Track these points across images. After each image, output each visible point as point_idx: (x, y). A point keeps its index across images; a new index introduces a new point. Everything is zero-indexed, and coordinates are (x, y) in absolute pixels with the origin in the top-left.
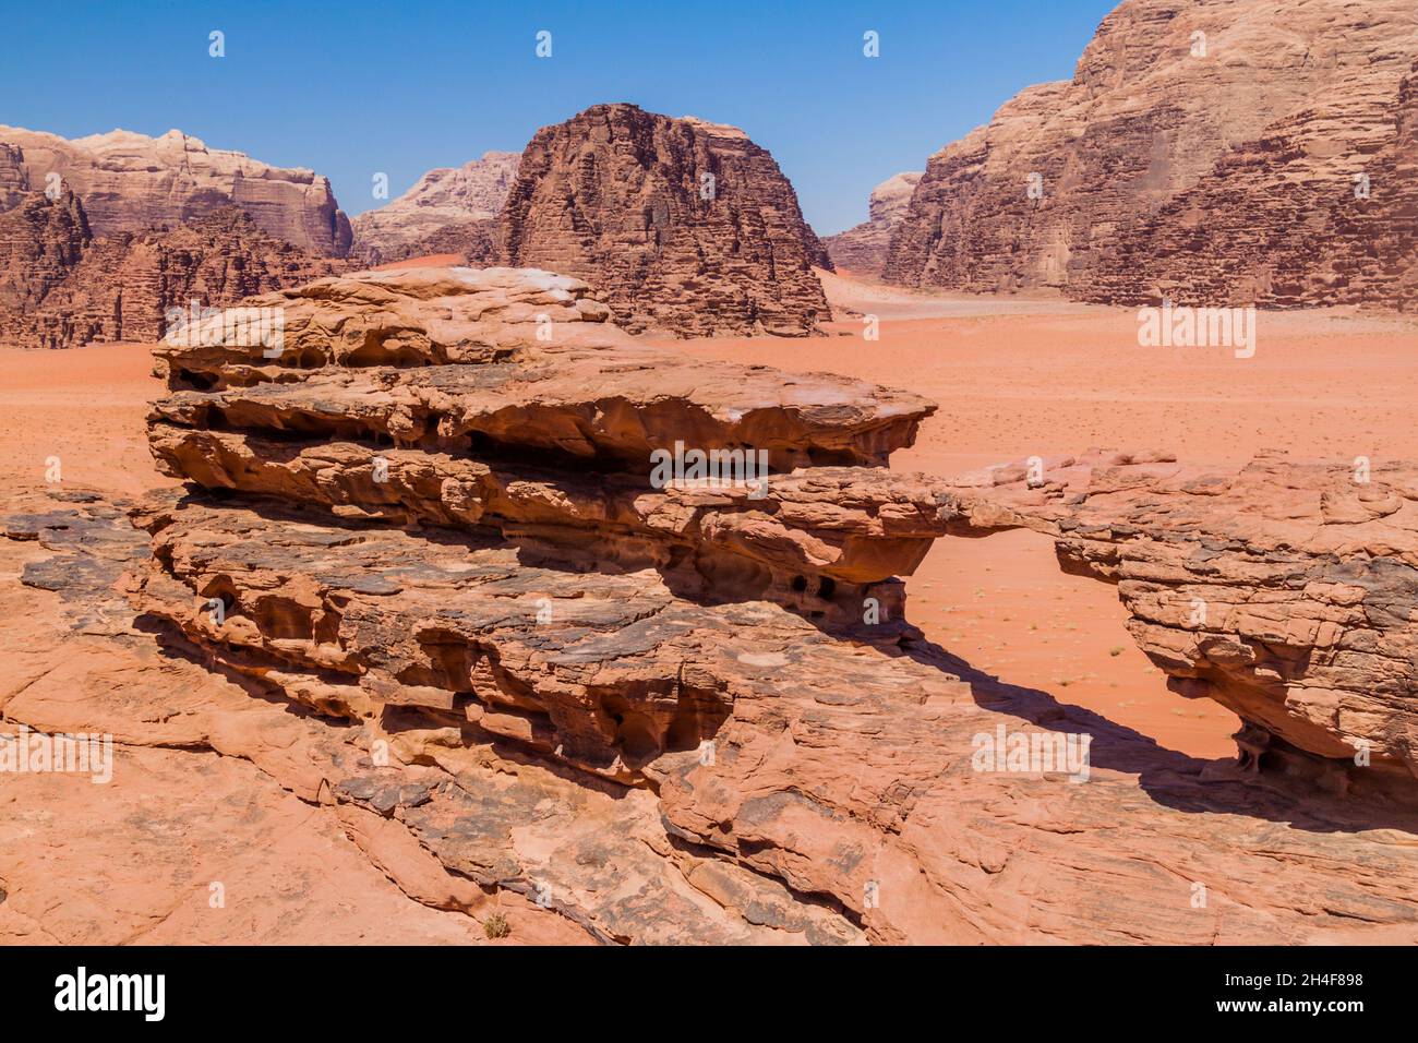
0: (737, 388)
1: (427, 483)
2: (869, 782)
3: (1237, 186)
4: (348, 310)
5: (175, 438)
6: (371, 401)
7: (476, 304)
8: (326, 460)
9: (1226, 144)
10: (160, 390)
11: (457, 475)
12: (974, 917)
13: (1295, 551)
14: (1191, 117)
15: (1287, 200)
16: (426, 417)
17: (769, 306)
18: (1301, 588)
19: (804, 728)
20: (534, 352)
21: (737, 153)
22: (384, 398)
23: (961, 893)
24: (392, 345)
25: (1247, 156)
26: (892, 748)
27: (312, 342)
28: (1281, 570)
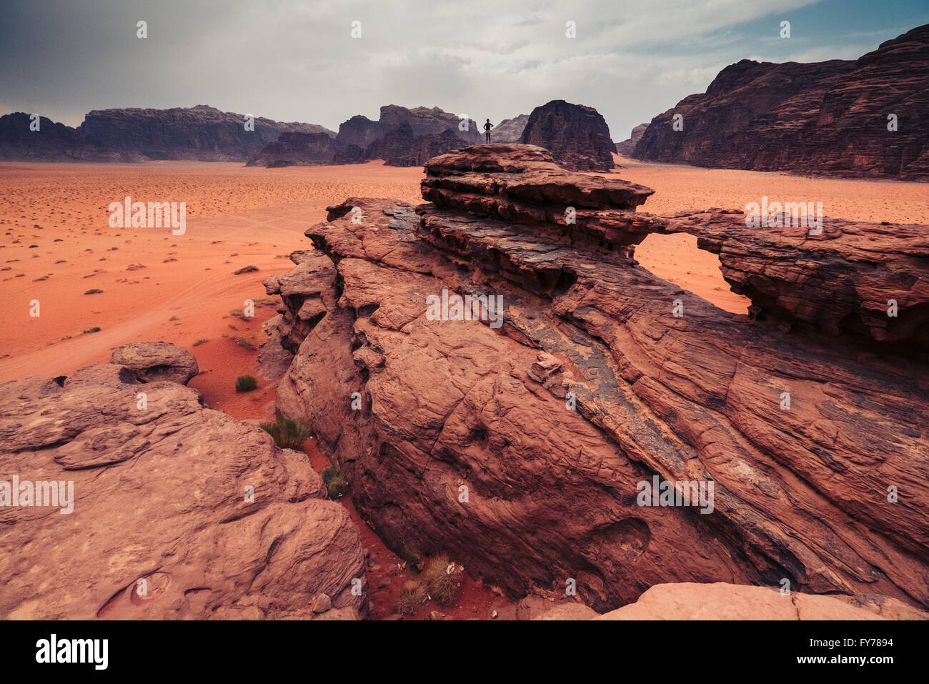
0: (591, 183)
1: (495, 206)
2: (617, 306)
3: (756, 130)
4: (477, 156)
5: (428, 190)
6: (481, 182)
7: (513, 155)
8: (469, 198)
9: (755, 115)
10: (425, 176)
11: (502, 204)
12: (648, 353)
13: (794, 249)
14: (745, 106)
15: (773, 135)
16: (495, 186)
17: (596, 164)
18: (795, 262)
19: (599, 288)
20: (529, 169)
21: (593, 116)
22: (485, 182)
23: (645, 345)
24: (488, 166)
25: (762, 120)
26: (626, 298)
27: (466, 164)
28: (787, 255)
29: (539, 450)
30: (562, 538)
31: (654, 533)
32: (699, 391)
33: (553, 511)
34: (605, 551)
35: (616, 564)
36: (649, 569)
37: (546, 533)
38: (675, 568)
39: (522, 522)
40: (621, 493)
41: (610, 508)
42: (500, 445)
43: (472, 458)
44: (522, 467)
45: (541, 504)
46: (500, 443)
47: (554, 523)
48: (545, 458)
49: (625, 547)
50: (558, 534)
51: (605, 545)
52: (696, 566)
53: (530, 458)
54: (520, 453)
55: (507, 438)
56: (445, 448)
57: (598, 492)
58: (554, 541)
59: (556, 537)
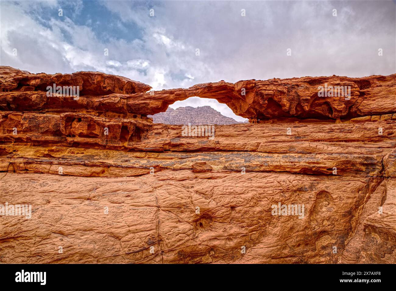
29: (258, 196)
30: (301, 233)
31: (330, 191)
32: (289, 137)
33: (288, 223)
34: (319, 220)
35: (329, 219)
36: (342, 205)
37: (292, 240)
38: (347, 195)
39: (278, 245)
40: (306, 187)
41: (308, 197)
42: (228, 213)
43: (210, 240)
44: (255, 213)
45: (280, 224)
46: (227, 212)
47: (292, 228)
48: (265, 197)
49: (324, 209)
50: (297, 233)
51: (317, 217)
52: (351, 188)
53: (256, 205)
54: (248, 205)
55: (231, 204)
56: (179, 253)
57: (298, 194)
58: (297, 239)
59: (297, 236)
